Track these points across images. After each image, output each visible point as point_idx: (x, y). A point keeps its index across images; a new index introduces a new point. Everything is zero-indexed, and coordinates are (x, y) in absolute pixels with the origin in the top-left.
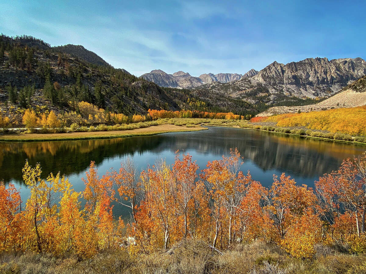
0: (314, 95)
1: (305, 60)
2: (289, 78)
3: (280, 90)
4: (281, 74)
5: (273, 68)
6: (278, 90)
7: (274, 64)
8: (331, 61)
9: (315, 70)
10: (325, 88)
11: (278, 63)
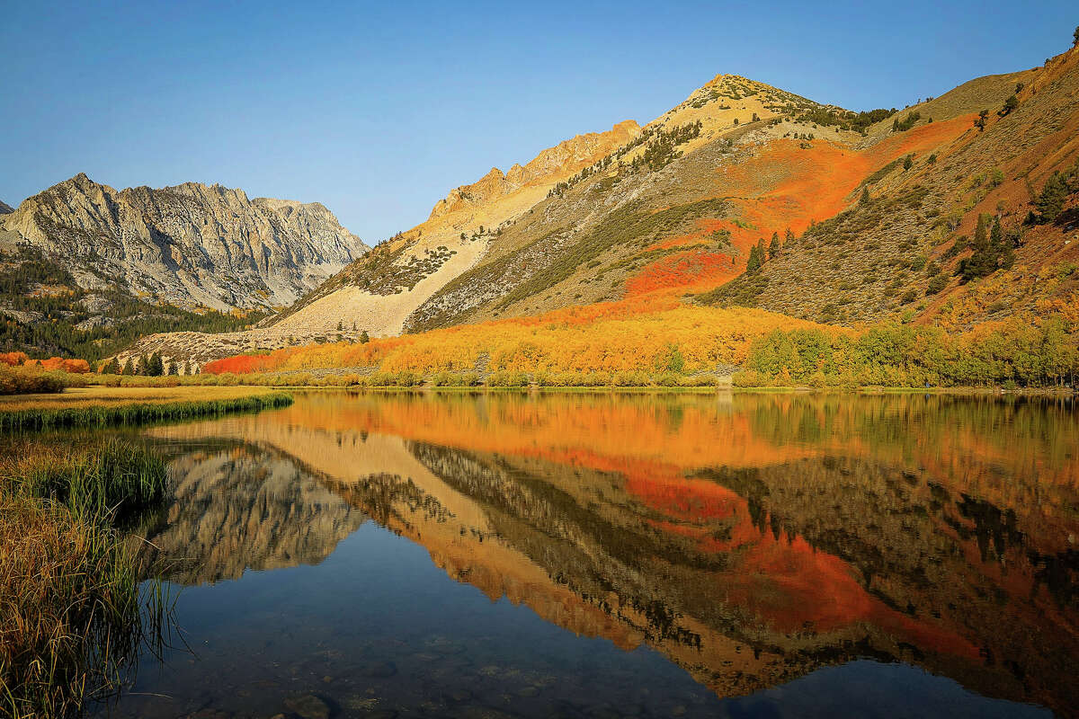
0: (226, 302)
1: (180, 187)
2: (139, 239)
3: (116, 280)
4: (110, 222)
5: (78, 196)
6: (108, 278)
7: (78, 183)
8: (253, 201)
9: (216, 222)
10: (250, 281)
11: (91, 182)
